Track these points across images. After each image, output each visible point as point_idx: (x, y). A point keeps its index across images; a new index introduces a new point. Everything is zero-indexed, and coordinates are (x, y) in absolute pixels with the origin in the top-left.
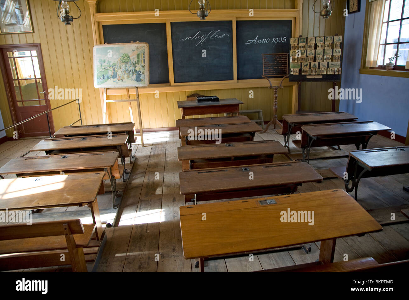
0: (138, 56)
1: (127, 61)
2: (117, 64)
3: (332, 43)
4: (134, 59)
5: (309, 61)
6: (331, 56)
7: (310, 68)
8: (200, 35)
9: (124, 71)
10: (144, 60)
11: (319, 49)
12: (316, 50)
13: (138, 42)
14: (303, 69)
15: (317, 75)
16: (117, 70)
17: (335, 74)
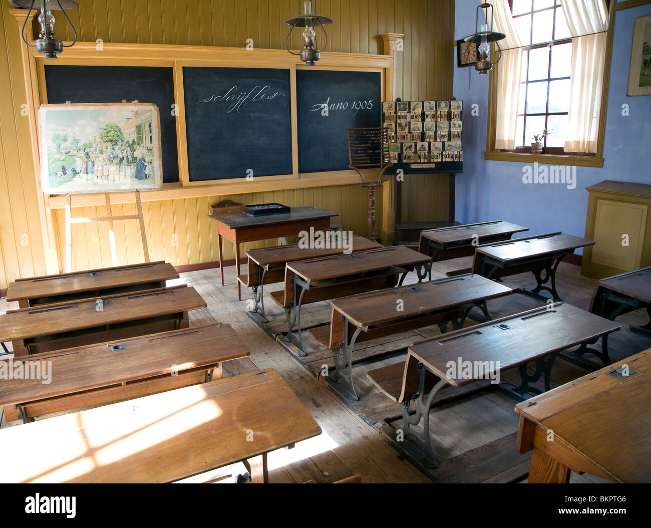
0: (139, 129)
1: (114, 139)
2: (94, 146)
3: (447, 112)
4: (130, 134)
5: (413, 140)
6: (447, 133)
7: (415, 152)
8: (236, 93)
9: (109, 159)
10: (151, 137)
11: (429, 122)
12: (425, 123)
13: (136, 101)
14: (405, 153)
15: (426, 163)
16: (93, 156)
17: (455, 161)
